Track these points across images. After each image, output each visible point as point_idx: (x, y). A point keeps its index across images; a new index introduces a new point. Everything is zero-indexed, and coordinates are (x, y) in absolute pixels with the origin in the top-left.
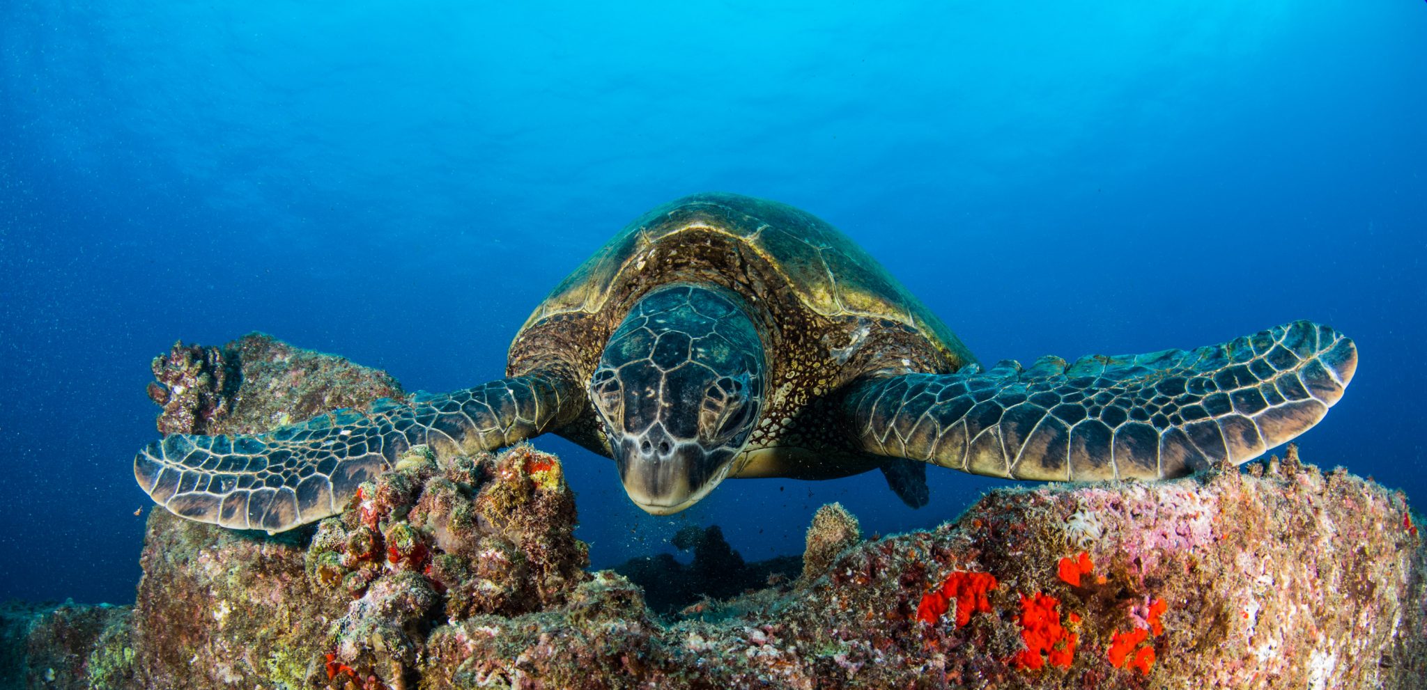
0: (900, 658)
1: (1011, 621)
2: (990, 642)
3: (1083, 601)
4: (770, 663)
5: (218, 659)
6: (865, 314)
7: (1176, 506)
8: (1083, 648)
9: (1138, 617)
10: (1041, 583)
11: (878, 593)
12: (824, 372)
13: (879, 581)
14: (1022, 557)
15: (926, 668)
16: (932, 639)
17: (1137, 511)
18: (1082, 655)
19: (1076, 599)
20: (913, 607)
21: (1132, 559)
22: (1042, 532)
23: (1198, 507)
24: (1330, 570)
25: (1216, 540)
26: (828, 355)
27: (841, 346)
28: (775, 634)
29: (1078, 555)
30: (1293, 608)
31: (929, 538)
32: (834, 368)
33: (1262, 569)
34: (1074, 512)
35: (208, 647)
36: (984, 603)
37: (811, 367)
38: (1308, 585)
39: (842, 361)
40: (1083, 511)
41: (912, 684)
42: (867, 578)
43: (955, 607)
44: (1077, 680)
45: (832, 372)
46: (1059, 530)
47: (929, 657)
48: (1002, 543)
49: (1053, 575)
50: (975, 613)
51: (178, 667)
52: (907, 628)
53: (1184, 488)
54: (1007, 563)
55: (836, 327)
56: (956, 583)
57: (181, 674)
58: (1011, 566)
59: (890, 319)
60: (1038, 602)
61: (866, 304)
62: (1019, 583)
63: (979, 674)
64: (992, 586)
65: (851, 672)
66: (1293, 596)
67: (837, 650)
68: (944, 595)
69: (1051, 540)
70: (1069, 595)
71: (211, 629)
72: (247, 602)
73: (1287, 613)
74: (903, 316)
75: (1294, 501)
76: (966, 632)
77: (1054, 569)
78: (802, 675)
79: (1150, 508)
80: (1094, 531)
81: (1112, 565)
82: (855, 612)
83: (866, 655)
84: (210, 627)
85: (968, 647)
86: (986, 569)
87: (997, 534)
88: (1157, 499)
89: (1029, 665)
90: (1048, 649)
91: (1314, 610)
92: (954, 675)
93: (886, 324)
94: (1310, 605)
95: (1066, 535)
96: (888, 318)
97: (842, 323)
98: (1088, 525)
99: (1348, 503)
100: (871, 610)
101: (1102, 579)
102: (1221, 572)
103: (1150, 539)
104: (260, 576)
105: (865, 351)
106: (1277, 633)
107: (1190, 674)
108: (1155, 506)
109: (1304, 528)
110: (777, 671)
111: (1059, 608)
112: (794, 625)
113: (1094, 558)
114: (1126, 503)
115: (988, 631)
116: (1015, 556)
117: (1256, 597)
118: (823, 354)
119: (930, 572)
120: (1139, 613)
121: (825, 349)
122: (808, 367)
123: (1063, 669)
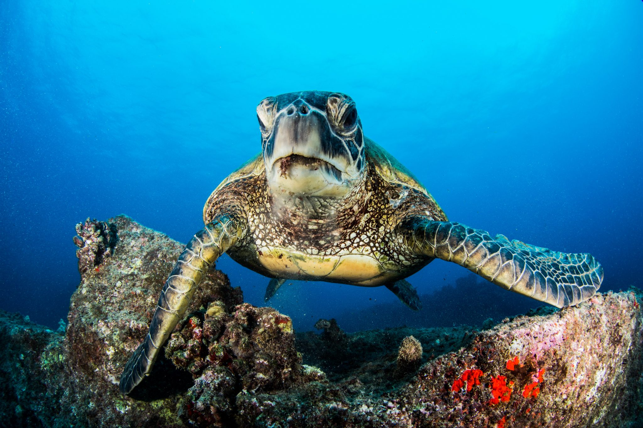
0: (445, 406)
1: (488, 387)
2: (480, 397)
3: (515, 376)
4: (396, 415)
5: (109, 372)
6: (405, 185)
7: (550, 330)
8: (514, 393)
9: (535, 377)
10: (500, 371)
11: (436, 382)
12: (386, 211)
13: (437, 377)
14: (493, 362)
15: (455, 409)
16: (457, 398)
17: (536, 336)
18: (513, 396)
19: (513, 376)
20: (450, 386)
21: (533, 355)
22: (501, 351)
23: (558, 328)
24: (605, 337)
25: (564, 340)
26: (388, 202)
27: (395, 198)
28: (397, 403)
29: (514, 358)
30: (591, 357)
31: (456, 356)
32: (391, 210)
33: (580, 346)
34: (513, 340)
35: (104, 366)
36: (478, 382)
37: (380, 207)
38: (597, 347)
39: (395, 207)
40: (516, 340)
41: (450, 416)
42: (432, 376)
43: (467, 384)
44: (511, 405)
45: (390, 212)
46: (508, 349)
47: (457, 405)
48: (486, 357)
49: (504, 368)
50: (474, 385)
51: (87, 371)
52: (448, 394)
53: (553, 321)
54: (487, 365)
55: (392, 188)
56: (467, 374)
57: (89, 374)
58: (489, 366)
59: (417, 189)
60: (498, 379)
61: (406, 180)
62: (491, 372)
63: (475, 409)
64: (481, 375)
65: (427, 415)
66: (591, 353)
67: (421, 407)
68: (462, 380)
69: (504, 354)
70: (510, 375)
71: (105, 358)
72: (123, 349)
73: (588, 360)
74: (423, 189)
75: (593, 314)
76: (470, 394)
77: (505, 365)
78: (408, 418)
79: (540, 333)
80: (520, 347)
81: (526, 359)
82: (428, 391)
83: (433, 408)
84: (104, 357)
85: (472, 400)
86: (478, 368)
87: (484, 353)
88: (543, 329)
89: (494, 403)
90: (501, 396)
91: (598, 355)
92: (466, 411)
93: (416, 191)
94: (597, 354)
95: (510, 351)
96: (416, 188)
97: (395, 186)
98: (518, 345)
99: (613, 307)
100: (434, 389)
101: (522, 365)
102: (565, 352)
103: (540, 346)
104: (130, 338)
105: (407, 204)
106: (584, 369)
107: (552, 393)
108: (543, 332)
109: (596, 324)
110: (398, 418)
111: (506, 380)
112: (405, 399)
113: (520, 358)
114: (532, 333)
115: (479, 392)
116: (490, 362)
117: (577, 358)
118: (386, 201)
119: (457, 371)
120: (535, 376)
121: (387, 199)
122: (379, 207)
123: (506, 402)
